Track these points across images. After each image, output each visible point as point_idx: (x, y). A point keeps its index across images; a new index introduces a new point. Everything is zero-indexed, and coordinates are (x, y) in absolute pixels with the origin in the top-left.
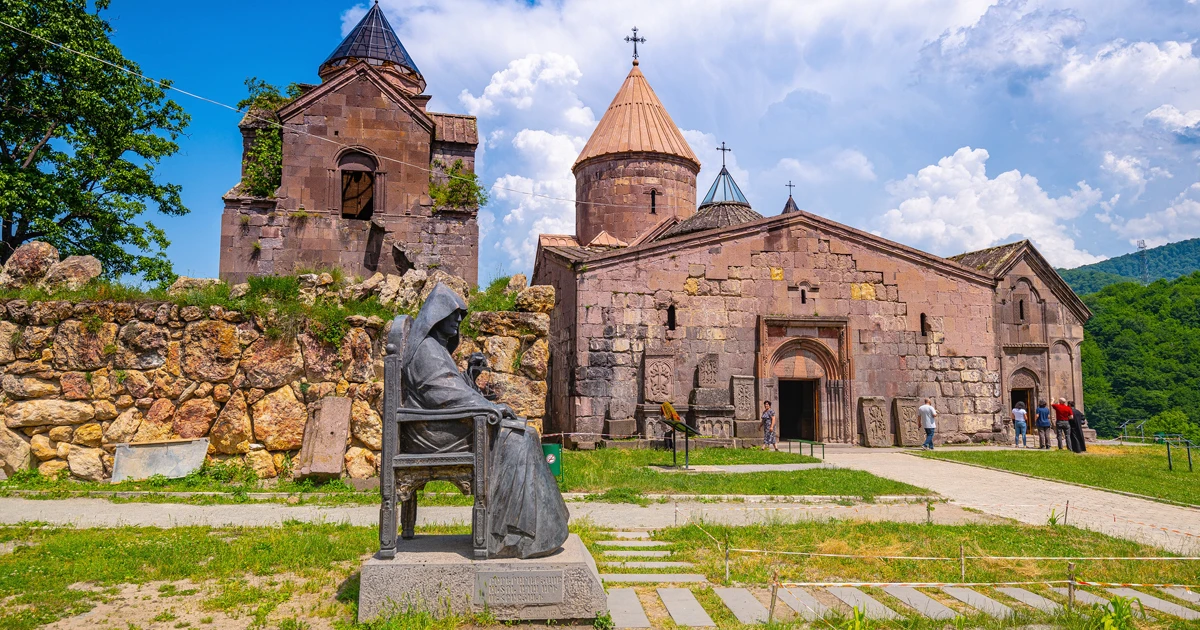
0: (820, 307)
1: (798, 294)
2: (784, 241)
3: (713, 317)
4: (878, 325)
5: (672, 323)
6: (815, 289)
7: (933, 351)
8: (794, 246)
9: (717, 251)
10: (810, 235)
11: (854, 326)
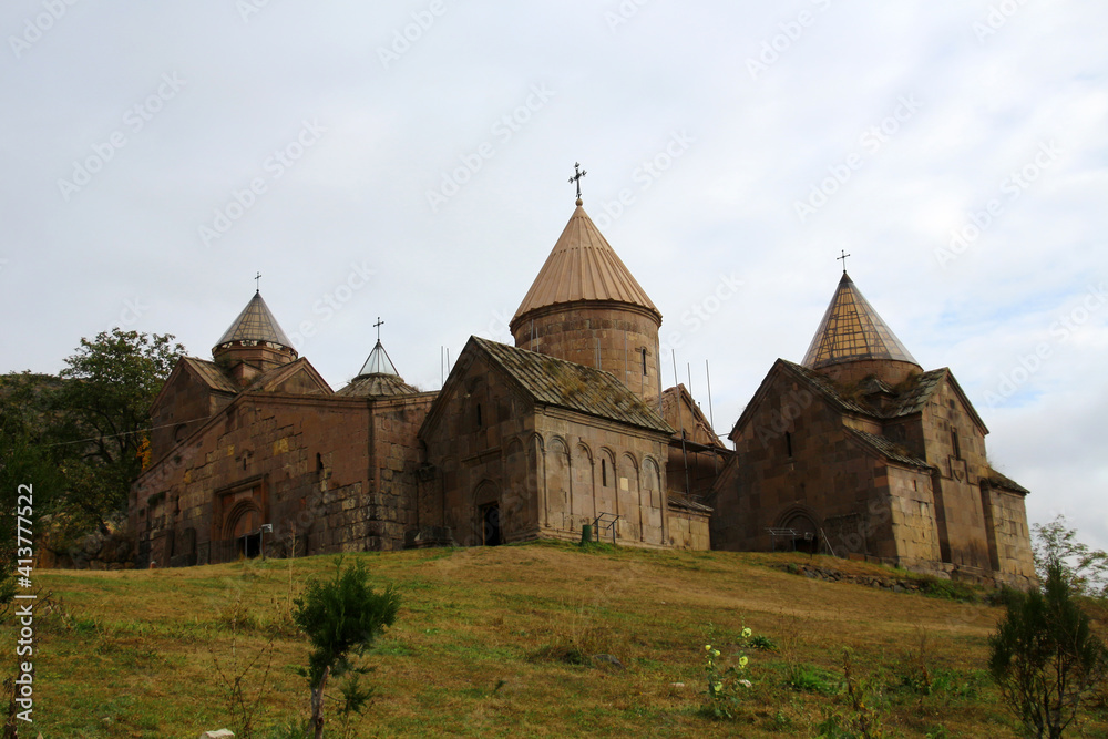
0: (253, 471)
1: (240, 464)
2: (236, 421)
3: (196, 499)
4: (288, 474)
5: (177, 511)
6: (250, 455)
7: (324, 488)
8: (241, 425)
9: (200, 445)
10: (250, 410)
11: (273, 479)
